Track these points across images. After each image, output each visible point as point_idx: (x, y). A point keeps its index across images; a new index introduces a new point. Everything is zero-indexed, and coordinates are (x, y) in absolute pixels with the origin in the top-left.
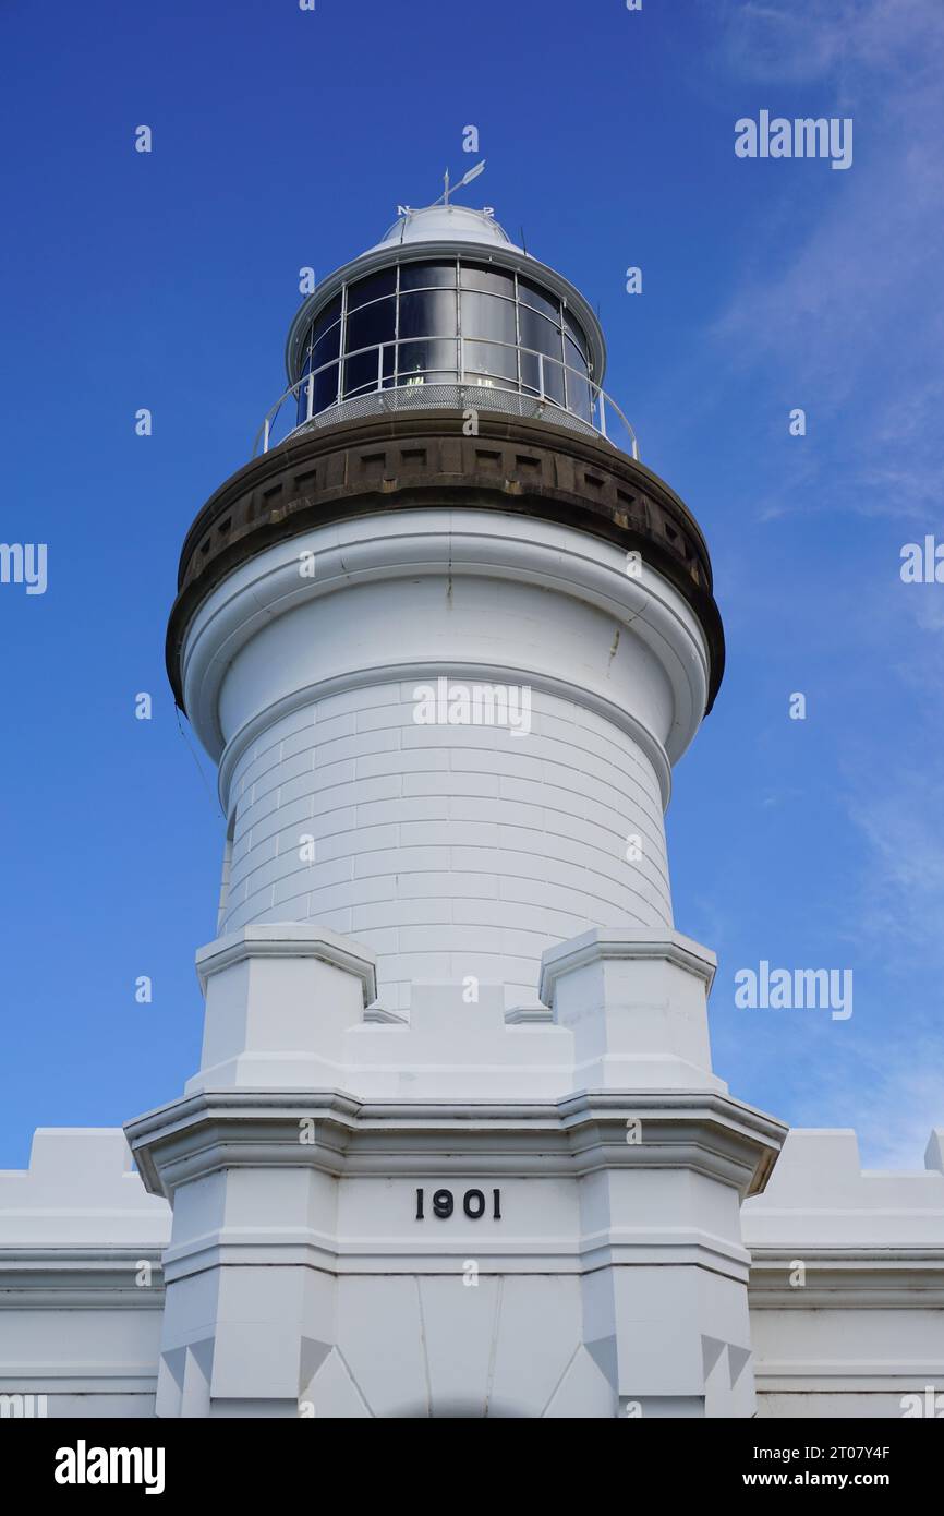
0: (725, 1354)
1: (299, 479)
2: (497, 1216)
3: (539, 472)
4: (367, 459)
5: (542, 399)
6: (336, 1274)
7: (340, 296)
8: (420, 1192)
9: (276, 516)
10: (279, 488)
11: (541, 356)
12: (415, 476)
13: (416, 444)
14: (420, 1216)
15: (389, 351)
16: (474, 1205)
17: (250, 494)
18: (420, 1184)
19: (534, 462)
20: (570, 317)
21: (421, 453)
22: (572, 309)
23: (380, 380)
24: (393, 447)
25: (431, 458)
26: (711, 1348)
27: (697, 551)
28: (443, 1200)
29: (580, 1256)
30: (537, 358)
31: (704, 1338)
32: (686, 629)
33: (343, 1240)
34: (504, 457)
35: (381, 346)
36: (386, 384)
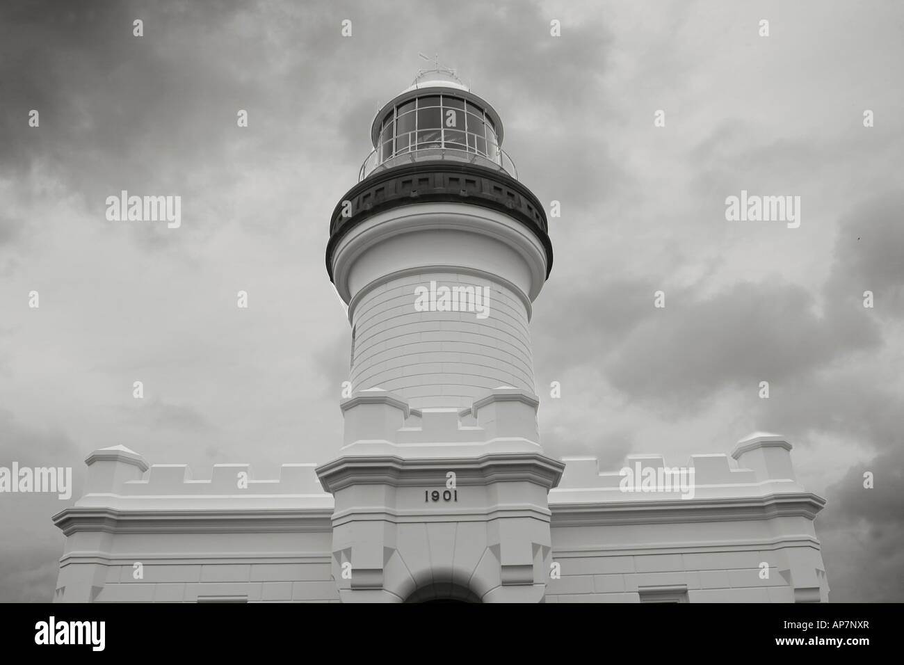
0: (541, 550)
1: (377, 191)
2: (456, 499)
3: (475, 186)
4: (405, 183)
5: (476, 153)
6: (396, 523)
7: (393, 111)
8: (427, 492)
9: (369, 207)
10: (369, 195)
11: (476, 135)
12: (425, 190)
13: (425, 176)
14: (427, 500)
15: (413, 135)
16: (447, 497)
17: (358, 198)
18: (427, 489)
19: (473, 182)
20: (487, 116)
21: (427, 179)
22: (489, 114)
23: (410, 147)
24: (415, 178)
25: (431, 181)
26: (535, 547)
27: (541, 214)
28: (435, 495)
29: (487, 514)
30: (474, 136)
31: (533, 544)
32: (537, 248)
33: (399, 511)
34: (460, 180)
35: (410, 133)
36: (413, 148)
